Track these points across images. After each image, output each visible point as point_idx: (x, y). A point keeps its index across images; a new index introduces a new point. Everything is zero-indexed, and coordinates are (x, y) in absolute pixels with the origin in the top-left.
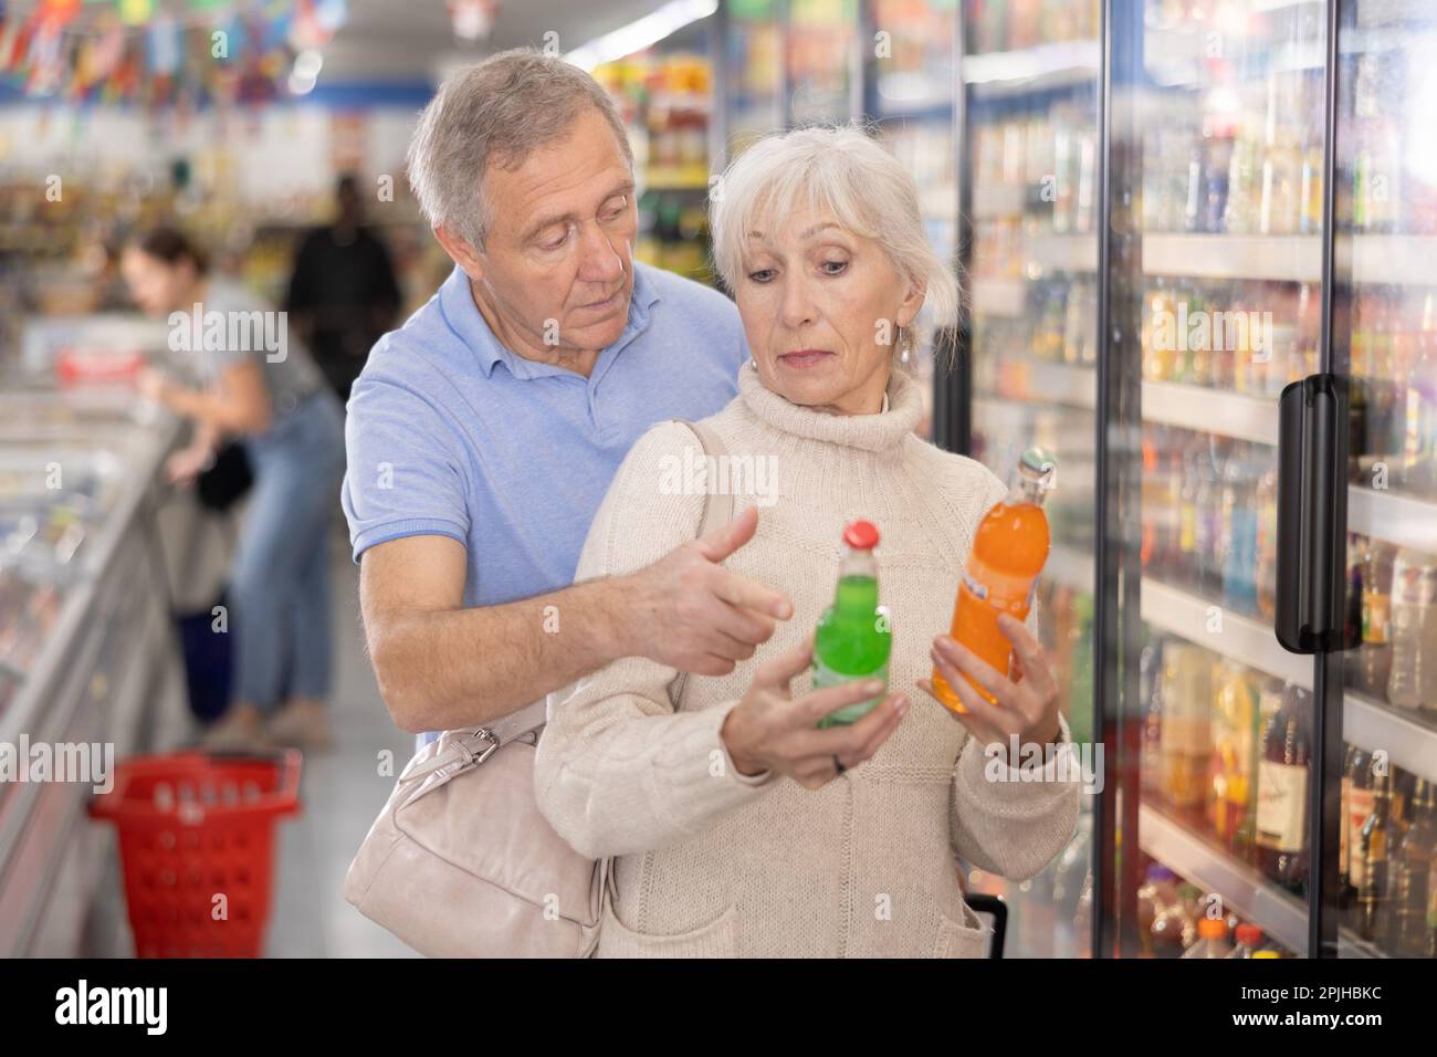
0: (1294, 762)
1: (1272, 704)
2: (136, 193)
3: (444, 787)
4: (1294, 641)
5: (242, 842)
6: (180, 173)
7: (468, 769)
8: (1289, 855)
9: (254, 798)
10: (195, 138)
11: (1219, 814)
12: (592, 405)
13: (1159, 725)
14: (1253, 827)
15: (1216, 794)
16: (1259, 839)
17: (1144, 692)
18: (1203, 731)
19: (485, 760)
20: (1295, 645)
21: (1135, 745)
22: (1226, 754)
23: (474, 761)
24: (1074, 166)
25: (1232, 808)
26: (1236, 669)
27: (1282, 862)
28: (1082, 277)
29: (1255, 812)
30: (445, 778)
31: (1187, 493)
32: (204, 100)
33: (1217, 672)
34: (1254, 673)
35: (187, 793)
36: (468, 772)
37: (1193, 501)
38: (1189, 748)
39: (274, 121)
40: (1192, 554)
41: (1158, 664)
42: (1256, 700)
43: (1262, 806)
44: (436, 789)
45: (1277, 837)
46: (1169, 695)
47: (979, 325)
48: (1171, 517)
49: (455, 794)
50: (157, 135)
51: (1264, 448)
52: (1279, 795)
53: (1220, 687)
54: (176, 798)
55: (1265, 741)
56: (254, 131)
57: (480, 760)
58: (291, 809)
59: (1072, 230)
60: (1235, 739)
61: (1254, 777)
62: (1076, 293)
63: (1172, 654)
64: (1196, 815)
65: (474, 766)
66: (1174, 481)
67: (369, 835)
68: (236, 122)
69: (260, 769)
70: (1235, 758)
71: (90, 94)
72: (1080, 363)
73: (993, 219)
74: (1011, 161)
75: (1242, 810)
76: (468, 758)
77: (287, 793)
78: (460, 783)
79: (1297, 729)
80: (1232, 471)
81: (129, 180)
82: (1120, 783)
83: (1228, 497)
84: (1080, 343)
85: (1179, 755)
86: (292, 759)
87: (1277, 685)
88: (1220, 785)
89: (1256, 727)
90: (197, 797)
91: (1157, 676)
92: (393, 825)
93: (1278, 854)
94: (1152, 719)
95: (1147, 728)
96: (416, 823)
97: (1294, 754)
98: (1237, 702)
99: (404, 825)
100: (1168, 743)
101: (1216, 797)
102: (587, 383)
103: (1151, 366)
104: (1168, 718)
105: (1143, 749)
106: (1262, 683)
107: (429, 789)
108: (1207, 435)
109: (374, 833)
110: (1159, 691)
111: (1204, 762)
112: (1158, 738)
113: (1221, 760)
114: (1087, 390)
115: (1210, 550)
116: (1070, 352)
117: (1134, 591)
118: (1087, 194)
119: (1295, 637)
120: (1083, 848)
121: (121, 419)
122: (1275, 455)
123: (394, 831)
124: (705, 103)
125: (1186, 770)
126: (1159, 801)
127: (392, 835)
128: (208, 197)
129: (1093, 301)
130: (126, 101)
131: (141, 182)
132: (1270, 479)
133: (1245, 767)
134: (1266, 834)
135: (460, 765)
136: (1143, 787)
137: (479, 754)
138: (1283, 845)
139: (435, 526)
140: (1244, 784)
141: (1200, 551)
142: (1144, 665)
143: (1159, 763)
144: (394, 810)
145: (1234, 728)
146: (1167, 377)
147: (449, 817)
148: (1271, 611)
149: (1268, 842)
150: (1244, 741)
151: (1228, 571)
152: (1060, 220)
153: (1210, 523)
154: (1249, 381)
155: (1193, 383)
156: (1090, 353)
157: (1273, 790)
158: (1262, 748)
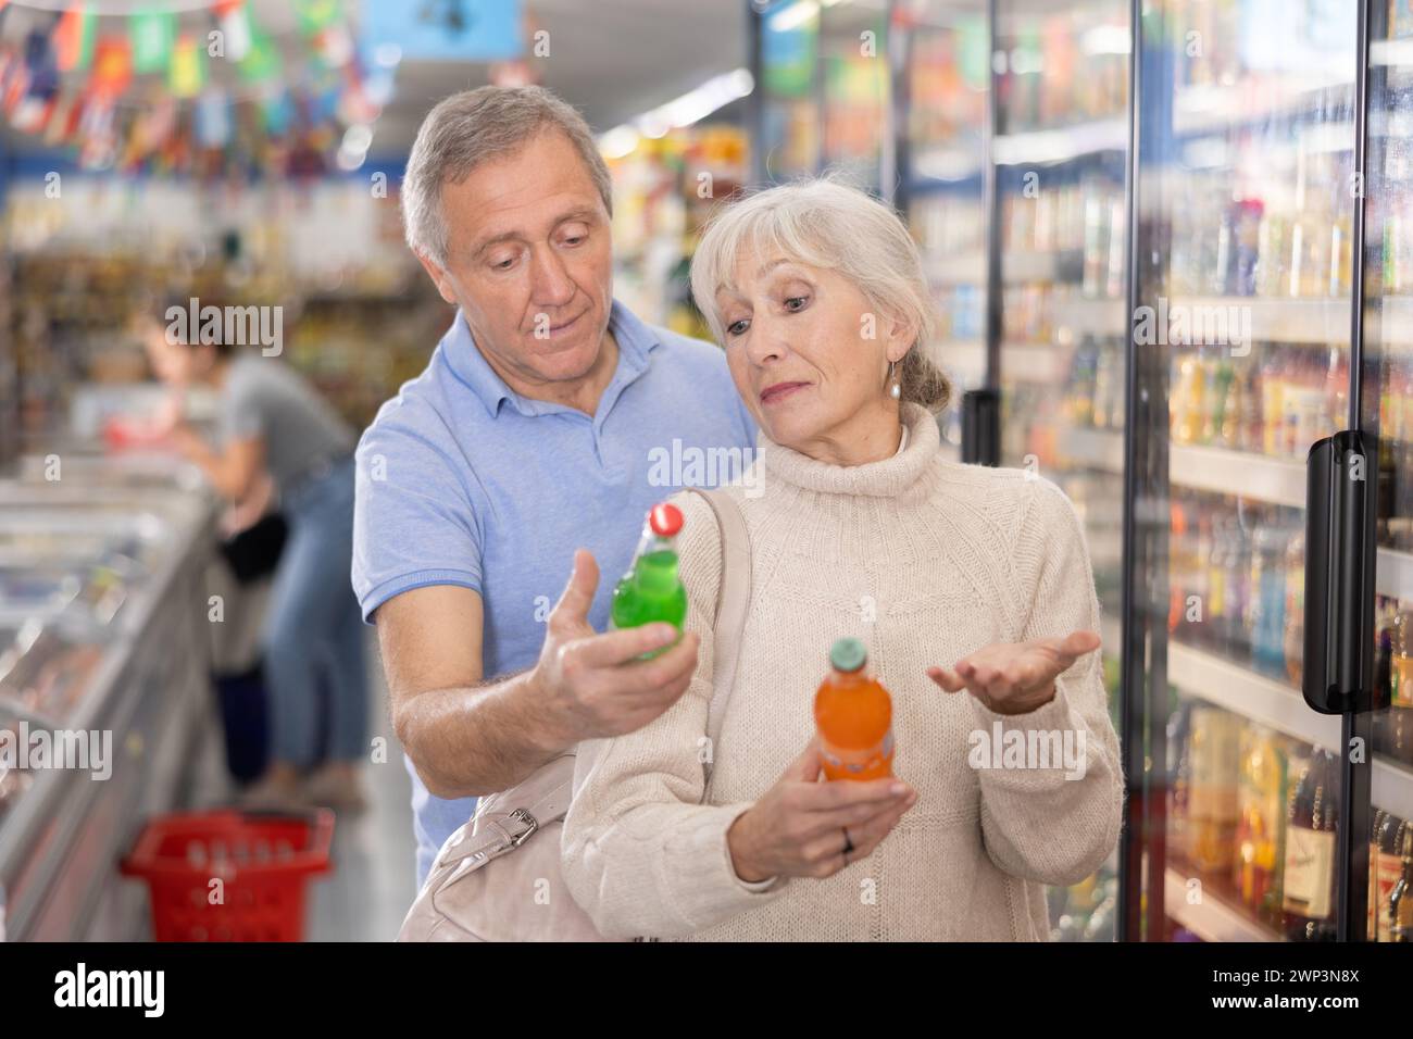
0: (1321, 828)
1: (1300, 769)
2: (188, 268)
3: (481, 871)
4: (1321, 701)
5: (273, 900)
6: (231, 245)
7: (506, 850)
8: (1316, 921)
9: (287, 857)
10: (246, 211)
11: (1246, 880)
12: (598, 443)
13: (1187, 790)
14: (1280, 893)
15: (1244, 859)
16: (1286, 905)
17: (1170, 759)
18: (1230, 798)
19: (523, 843)
20: (1322, 704)
21: (1160, 810)
22: (1254, 820)
23: (513, 843)
24: (1104, 233)
25: (1260, 874)
26: (1264, 734)
27: (1309, 927)
28: (1111, 341)
29: (1282, 879)
30: (483, 860)
31: (1216, 559)
32: (255, 174)
33: (1245, 737)
34: (1282, 737)
35: (220, 851)
36: (505, 854)
37: (1222, 565)
38: (1217, 813)
39: (324, 197)
40: (1220, 619)
41: (1185, 731)
42: (1284, 765)
43: (1289, 872)
44: (474, 871)
45: (1304, 903)
46: (1196, 760)
47: (1008, 388)
48: (1199, 582)
49: (493, 875)
50: (209, 210)
51: (1294, 511)
52: (1307, 861)
53: (1248, 752)
54: (210, 857)
55: (1293, 806)
56: (304, 206)
57: (519, 842)
58: (322, 868)
59: (1102, 295)
60: (1262, 804)
61: (1282, 841)
62: (1105, 361)
63: (1200, 720)
64: (1223, 881)
65: (512, 848)
66: (1202, 548)
67: (407, 918)
68: (286, 197)
69: (292, 829)
70: (1263, 825)
71: (143, 167)
72: (1109, 427)
73: (1023, 284)
74: (1043, 230)
75: (1270, 876)
76: (508, 840)
77: (319, 852)
78: (499, 864)
79: (1324, 795)
80: (1261, 536)
81: (182, 253)
82: (1146, 846)
83: (1257, 561)
84: (1109, 410)
85: (1207, 820)
86: (325, 819)
87: (1305, 749)
88: (1247, 851)
89: (1283, 791)
90: (231, 856)
91: (1185, 742)
92: (431, 907)
93: (1306, 920)
94: (1180, 784)
95: (1175, 792)
96: (455, 906)
97: (1322, 820)
98: (1265, 768)
99: (443, 908)
100: (1196, 807)
101: (1243, 863)
102: (592, 422)
103: (1180, 431)
104: (1197, 783)
105: (1170, 815)
106: (1290, 748)
107: (467, 872)
108: (1235, 498)
109: (413, 917)
110: (1187, 754)
111: (1231, 828)
112: (1185, 802)
113: (1248, 827)
114: (1115, 454)
115: (1238, 617)
116: (1100, 418)
117: (1161, 657)
118: (1117, 260)
119: (1323, 698)
120: (1109, 914)
121: (167, 484)
122: (1304, 517)
123: (433, 914)
124: (741, 173)
125: (1214, 836)
126: (1186, 867)
127: (432, 918)
128: (258, 270)
129: (1121, 364)
130: (178, 175)
131: (192, 254)
132: (1297, 542)
133: (1272, 832)
134: (1293, 900)
135: (498, 847)
136: (1169, 853)
137: (518, 836)
138: (1310, 911)
139: (450, 576)
140: (1271, 850)
141: (1228, 615)
142: (1171, 730)
143: (1185, 829)
144: (433, 893)
145: (1262, 794)
146: (1197, 440)
147: (488, 900)
148: (1299, 676)
149: (1296, 908)
150: (1272, 807)
151: (1256, 637)
152: (1090, 286)
153: (1239, 586)
154: (1277, 444)
155: (1222, 447)
156: (1119, 417)
157: (1301, 855)
158: (1290, 814)
